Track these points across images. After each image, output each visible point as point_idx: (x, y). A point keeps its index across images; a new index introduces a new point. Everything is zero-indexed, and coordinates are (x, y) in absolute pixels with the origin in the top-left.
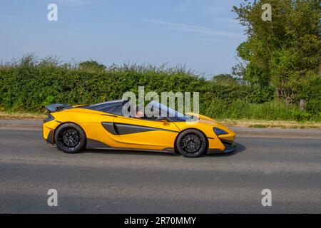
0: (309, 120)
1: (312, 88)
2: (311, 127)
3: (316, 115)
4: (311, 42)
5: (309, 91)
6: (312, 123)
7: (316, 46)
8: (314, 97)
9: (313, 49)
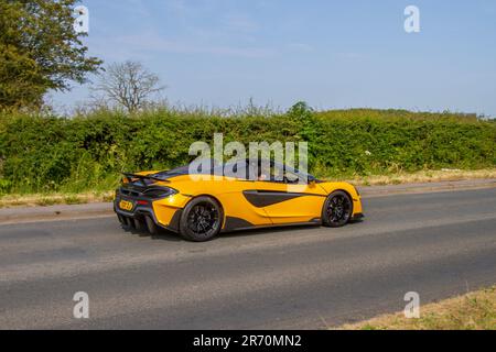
0: (9, 192)
1: (12, 137)
2: (13, 204)
3: (22, 183)
4: (7, 58)
5: (6, 143)
6: (15, 198)
7: (16, 64)
8: (15, 152)
9: (11, 70)
